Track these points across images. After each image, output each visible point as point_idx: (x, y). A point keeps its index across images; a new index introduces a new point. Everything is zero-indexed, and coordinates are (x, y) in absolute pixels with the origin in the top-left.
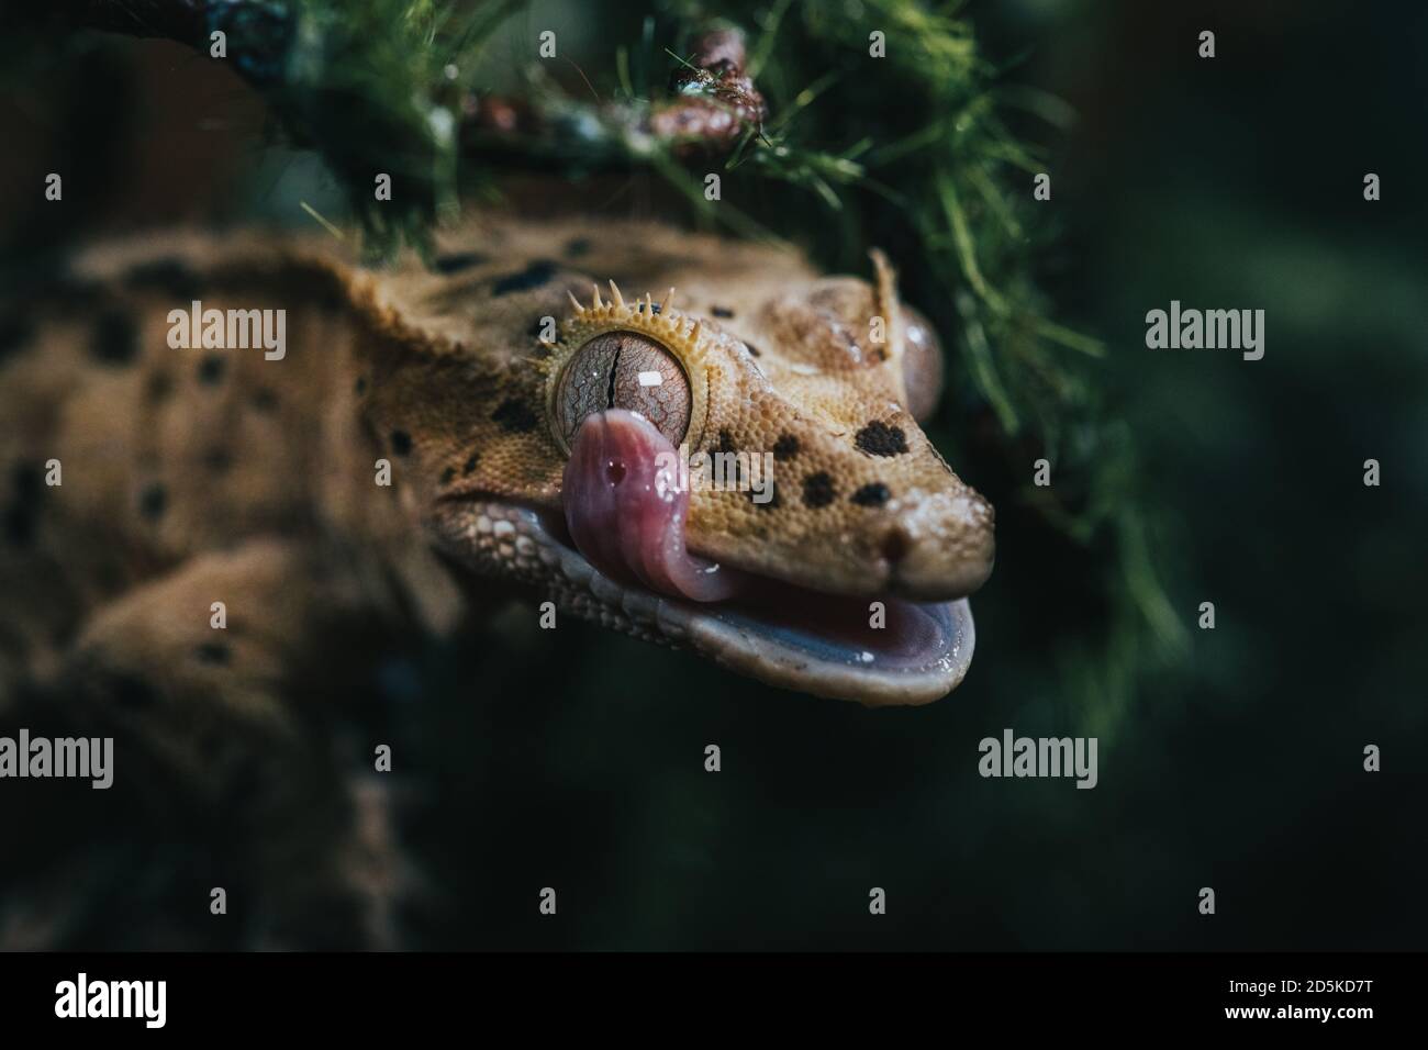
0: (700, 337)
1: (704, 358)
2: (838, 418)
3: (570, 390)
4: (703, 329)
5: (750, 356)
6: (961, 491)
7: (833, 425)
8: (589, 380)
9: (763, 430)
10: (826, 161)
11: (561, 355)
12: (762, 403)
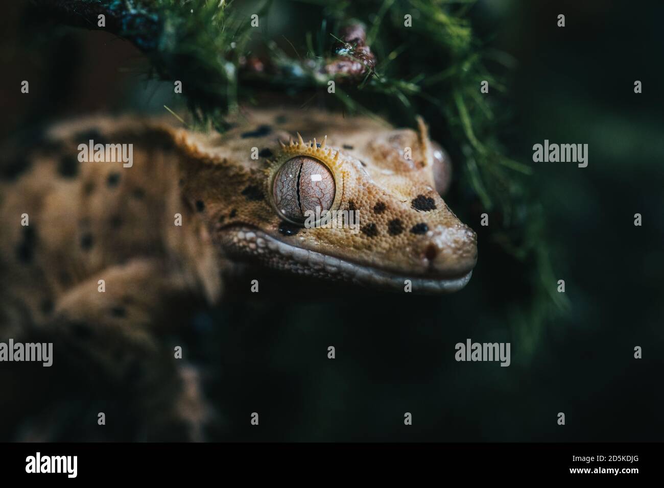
0: (339, 158)
1: (341, 168)
2: (403, 194)
3: (279, 183)
4: (340, 155)
5: (362, 166)
6: (461, 226)
7: (401, 197)
8: (288, 178)
9: (369, 200)
10: (403, 84)
11: (275, 167)
12: (368, 188)
